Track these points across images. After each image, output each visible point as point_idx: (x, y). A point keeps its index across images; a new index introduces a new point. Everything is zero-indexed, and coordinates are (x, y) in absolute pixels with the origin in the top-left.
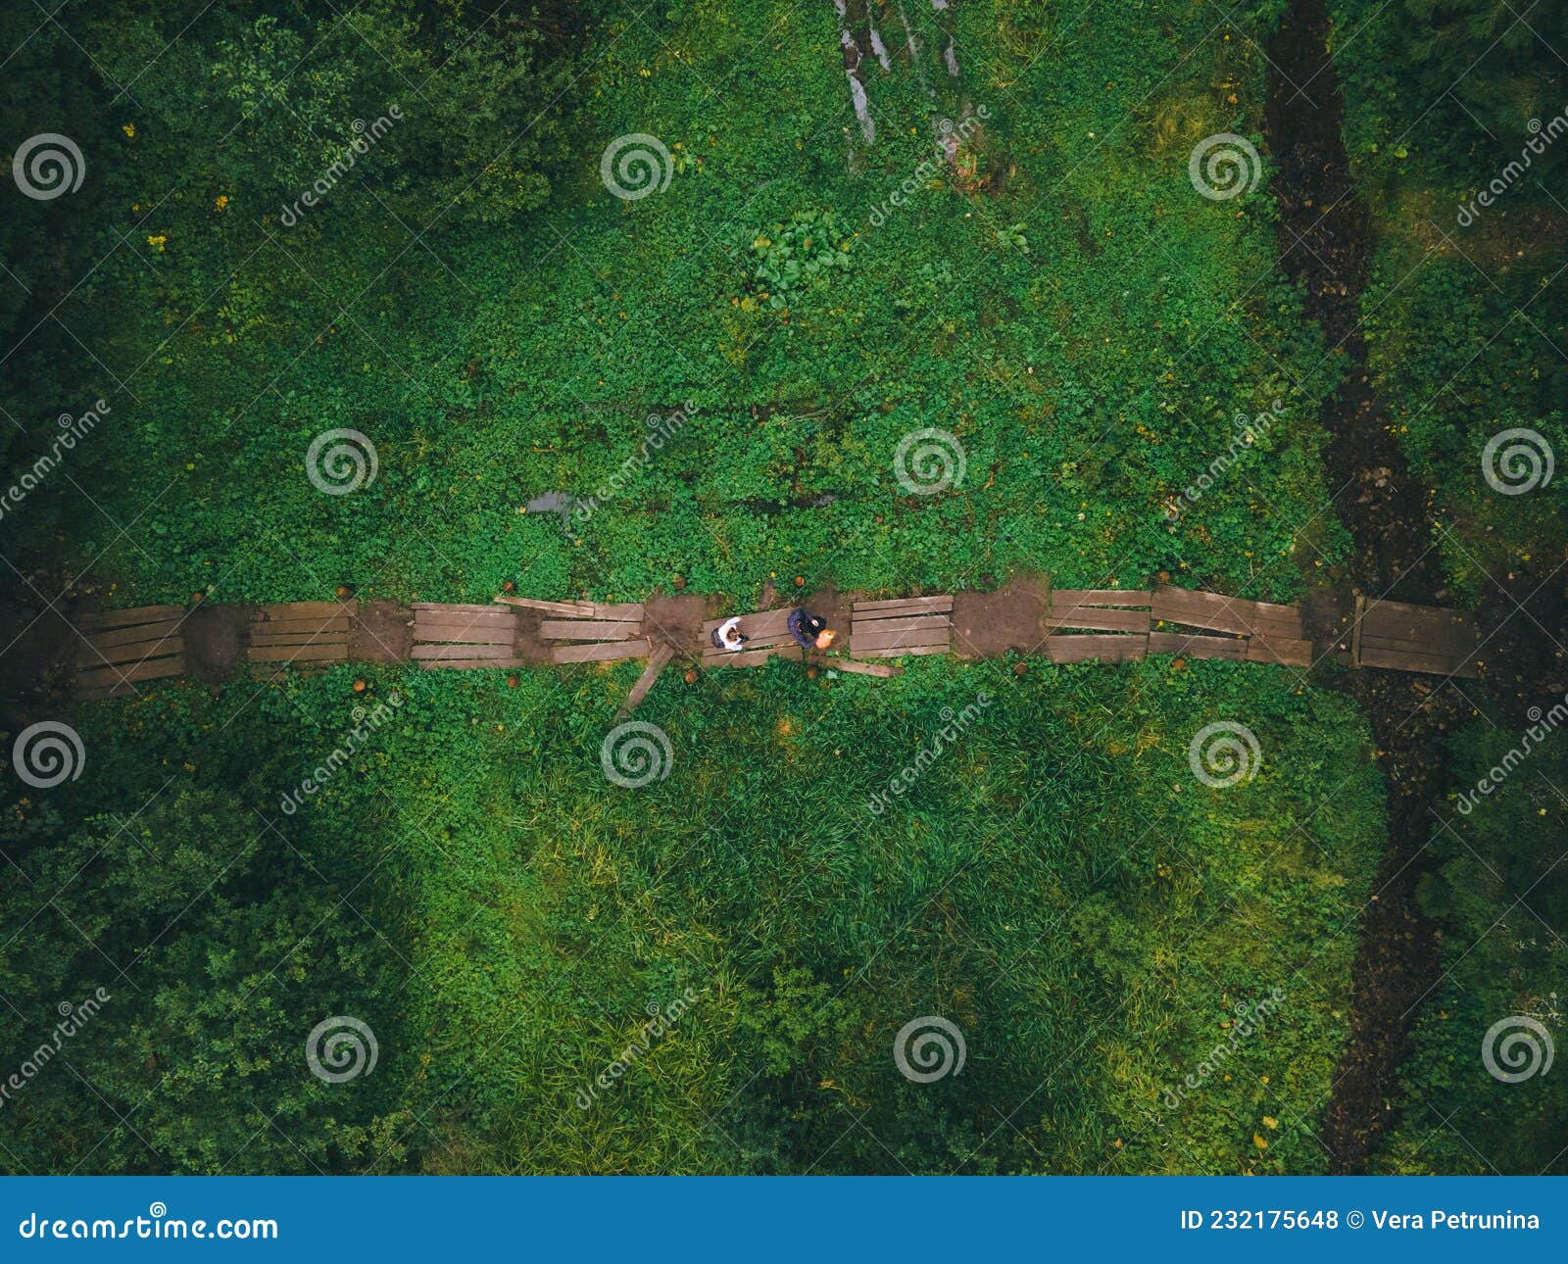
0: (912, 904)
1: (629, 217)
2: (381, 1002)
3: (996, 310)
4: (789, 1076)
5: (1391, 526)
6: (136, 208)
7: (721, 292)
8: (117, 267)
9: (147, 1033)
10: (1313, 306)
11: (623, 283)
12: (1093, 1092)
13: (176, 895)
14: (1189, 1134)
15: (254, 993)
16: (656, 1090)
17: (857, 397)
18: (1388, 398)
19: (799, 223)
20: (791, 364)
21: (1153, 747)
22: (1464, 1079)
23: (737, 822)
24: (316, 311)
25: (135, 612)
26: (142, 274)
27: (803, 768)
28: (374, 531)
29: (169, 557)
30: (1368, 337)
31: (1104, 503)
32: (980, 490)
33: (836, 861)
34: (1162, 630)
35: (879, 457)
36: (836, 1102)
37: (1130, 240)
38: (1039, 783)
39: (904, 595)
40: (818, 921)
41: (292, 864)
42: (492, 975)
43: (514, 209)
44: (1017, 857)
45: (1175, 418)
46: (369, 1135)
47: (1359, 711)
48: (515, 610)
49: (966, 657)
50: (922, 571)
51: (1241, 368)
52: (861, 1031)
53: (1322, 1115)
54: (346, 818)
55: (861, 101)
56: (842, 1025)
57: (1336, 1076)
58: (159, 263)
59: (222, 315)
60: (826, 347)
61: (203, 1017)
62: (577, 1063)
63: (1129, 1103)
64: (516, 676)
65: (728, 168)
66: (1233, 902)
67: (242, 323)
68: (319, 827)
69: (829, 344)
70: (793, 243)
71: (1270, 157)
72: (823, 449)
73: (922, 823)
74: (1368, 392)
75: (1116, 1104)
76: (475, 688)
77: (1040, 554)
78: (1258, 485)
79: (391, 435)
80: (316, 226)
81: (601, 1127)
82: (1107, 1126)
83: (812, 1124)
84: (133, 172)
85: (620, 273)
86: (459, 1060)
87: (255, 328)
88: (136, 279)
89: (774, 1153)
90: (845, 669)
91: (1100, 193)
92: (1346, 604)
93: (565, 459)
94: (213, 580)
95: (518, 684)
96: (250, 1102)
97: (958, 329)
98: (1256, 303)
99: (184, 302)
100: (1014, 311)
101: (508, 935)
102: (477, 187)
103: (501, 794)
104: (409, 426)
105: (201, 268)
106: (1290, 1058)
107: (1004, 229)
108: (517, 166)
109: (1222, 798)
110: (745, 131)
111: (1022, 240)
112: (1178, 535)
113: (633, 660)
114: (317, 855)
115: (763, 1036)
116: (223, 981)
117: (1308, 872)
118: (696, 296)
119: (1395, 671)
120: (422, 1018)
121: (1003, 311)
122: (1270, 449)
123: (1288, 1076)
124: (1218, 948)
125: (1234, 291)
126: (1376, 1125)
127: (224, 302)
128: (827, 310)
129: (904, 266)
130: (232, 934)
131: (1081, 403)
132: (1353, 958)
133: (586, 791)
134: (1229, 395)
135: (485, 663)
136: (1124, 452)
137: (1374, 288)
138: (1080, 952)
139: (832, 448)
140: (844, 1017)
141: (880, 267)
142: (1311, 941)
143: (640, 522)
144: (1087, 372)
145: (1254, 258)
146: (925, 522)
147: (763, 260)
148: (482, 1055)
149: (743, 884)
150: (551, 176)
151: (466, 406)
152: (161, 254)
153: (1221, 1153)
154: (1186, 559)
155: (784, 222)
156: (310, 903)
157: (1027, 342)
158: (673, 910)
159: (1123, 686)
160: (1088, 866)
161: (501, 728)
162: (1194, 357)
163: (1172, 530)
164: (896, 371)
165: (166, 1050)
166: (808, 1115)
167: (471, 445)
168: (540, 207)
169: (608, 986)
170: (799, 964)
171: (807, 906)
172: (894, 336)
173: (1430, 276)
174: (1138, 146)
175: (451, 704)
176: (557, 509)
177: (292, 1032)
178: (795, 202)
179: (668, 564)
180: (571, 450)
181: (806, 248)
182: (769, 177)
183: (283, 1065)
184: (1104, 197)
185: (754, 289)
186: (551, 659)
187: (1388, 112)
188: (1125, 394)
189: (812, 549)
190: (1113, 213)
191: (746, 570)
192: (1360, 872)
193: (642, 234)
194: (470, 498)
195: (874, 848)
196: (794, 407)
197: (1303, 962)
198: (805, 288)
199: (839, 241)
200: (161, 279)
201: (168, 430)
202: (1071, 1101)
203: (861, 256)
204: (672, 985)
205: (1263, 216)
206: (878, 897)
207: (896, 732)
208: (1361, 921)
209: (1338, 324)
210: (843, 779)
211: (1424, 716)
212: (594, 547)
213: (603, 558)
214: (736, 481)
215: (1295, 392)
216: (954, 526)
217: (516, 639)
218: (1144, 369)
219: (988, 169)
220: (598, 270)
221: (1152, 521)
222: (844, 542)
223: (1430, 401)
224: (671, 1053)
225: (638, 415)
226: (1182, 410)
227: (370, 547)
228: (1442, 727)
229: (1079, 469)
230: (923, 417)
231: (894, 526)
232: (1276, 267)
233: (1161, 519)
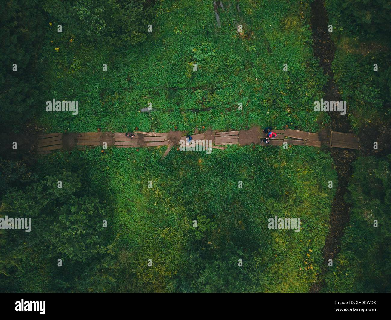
0: (229, 201)
1: (164, 44)
3: (248, 66)
4: (200, 241)
5: (339, 115)
6: (52, 42)
7: (185, 61)
8: (47, 55)
10: (321, 64)
11: (163, 59)
12: (271, 244)
14: (292, 253)
16: (170, 244)
17: (217, 85)
18: (338, 86)
19: (203, 46)
20: (202, 78)
21: (284, 165)
22: (355, 241)
23: (189, 182)
24: (93, 65)
25: (52, 134)
26: (53, 57)
27: (204, 170)
28: (106, 116)
29: (59, 122)
30: (334, 72)
31: (273, 110)
32: (245, 107)
33: (211, 191)
34: (286, 139)
35: (222, 99)
36: (211, 247)
37: (279, 49)
38: (258, 173)
39: (227, 131)
40: (207, 205)
42: (133, 218)
43: (138, 41)
44: (253, 190)
45: (289, 90)
48: (138, 134)
49: (242, 145)
50: (231, 125)
51: (305, 79)
52: (217, 231)
53: (323, 249)
55: (218, 18)
56: (213, 228)
57: (326, 241)
58: (57, 55)
59: (71, 66)
60: (209, 74)
62: (152, 238)
63: (279, 246)
64: (138, 149)
65: (187, 33)
66: (303, 201)
67: (76, 68)
68: (93, 184)
69: (210, 73)
70: (202, 50)
71: (311, 30)
72: (209, 96)
73: (231, 183)
74: (334, 84)
75: (276, 247)
76: (129, 152)
77: (259, 121)
78: (308, 105)
79: (110, 94)
80: (93, 46)
81: (158, 252)
82: (273, 252)
83: (206, 252)
84: (51, 33)
85: (162, 57)
86: (125, 237)
87: (79, 69)
90: (214, 148)
92: (329, 133)
94: (69, 127)
95: (139, 151)
97: (240, 70)
98: (308, 64)
99: (63, 64)
100: (253, 65)
101: (136, 208)
102: (130, 37)
103: (135, 176)
104: (114, 92)
105: (67, 56)
107: (250, 47)
108: (139, 32)
109: (300, 177)
110: (191, 24)
111: (255, 49)
112: (290, 117)
113: (165, 146)
115: (195, 231)
117: (320, 194)
118: (180, 62)
119: (340, 148)
120: (116, 227)
121: (250, 66)
122: (311, 97)
123: (315, 240)
124: (299, 211)
125: (303, 61)
126: (335, 252)
127: (72, 63)
128: (210, 65)
129: (227, 55)
131: (268, 87)
132: (330, 213)
133: (154, 176)
134: (302, 85)
135: (131, 146)
136: (278, 98)
137: (335, 60)
138: (268, 212)
139: (211, 96)
140: (214, 226)
141: (222, 56)
142: (320, 209)
143: (167, 114)
144: (269, 79)
145: (308, 53)
146: (232, 114)
147: (195, 54)
148: (130, 236)
149: (190, 196)
150: (147, 34)
151: (127, 87)
152: (58, 52)
153: (300, 258)
154: (292, 122)
155: (200, 45)
157: (256, 73)
158: (174, 203)
159: (277, 151)
160: (269, 192)
161: (135, 161)
162: (294, 76)
163: (289, 115)
164: (226, 80)
166: (205, 249)
167: (128, 96)
168: (144, 42)
170: (203, 215)
171: (205, 202)
172: (226, 71)
173: (348, 57)
174: (281, 28)
175: (123, 155)
176: (148, 111)
178: (203, 41)
179: (173, 124)
180: (151, 98)
181: (205, 51)
182: (197, 35)
184: (273, 40)
185: (193, 61)
186: (146, 145)
187: (338, 20)
188: (278, 84)
189: (206, 120)
190: (275, 43)
191: (191, 125)
192: (331, 194)
193: (167, 48)
194: (128, 108)
195: (220, 188)
196: (202, 87)
197: (318, 214)
198: (205, 60)
199: (213, 50)
200: (58, 58)
201: (59, 93)
202: (265, 246)
203: (218, 53)
204: (174, 220)
205: (310, 44)
206: (221, 200)
207: (226, 162)
208: (332, 205)
209: (327, 69)
210: (213, 172)
211: (346, 158)
212: (156, 120)
213: (158, 122)
214: (189, 105)
215: (317, 84)
216: (239, 115)
217: (138, 140)
218: (282, 79)
219: (247, 33)
220: (157, 56)
221: (284, 113)
222: (214, 118)
223: (348, 86)
224: (174, 235)
225: (166, 89)
226: (291, 88)
227: (104, 120)
228: (350, 161)
229: (267, 101)
230: (232, 90)
231: (225, 115)
232: (313, 55)
233: (286, 113)
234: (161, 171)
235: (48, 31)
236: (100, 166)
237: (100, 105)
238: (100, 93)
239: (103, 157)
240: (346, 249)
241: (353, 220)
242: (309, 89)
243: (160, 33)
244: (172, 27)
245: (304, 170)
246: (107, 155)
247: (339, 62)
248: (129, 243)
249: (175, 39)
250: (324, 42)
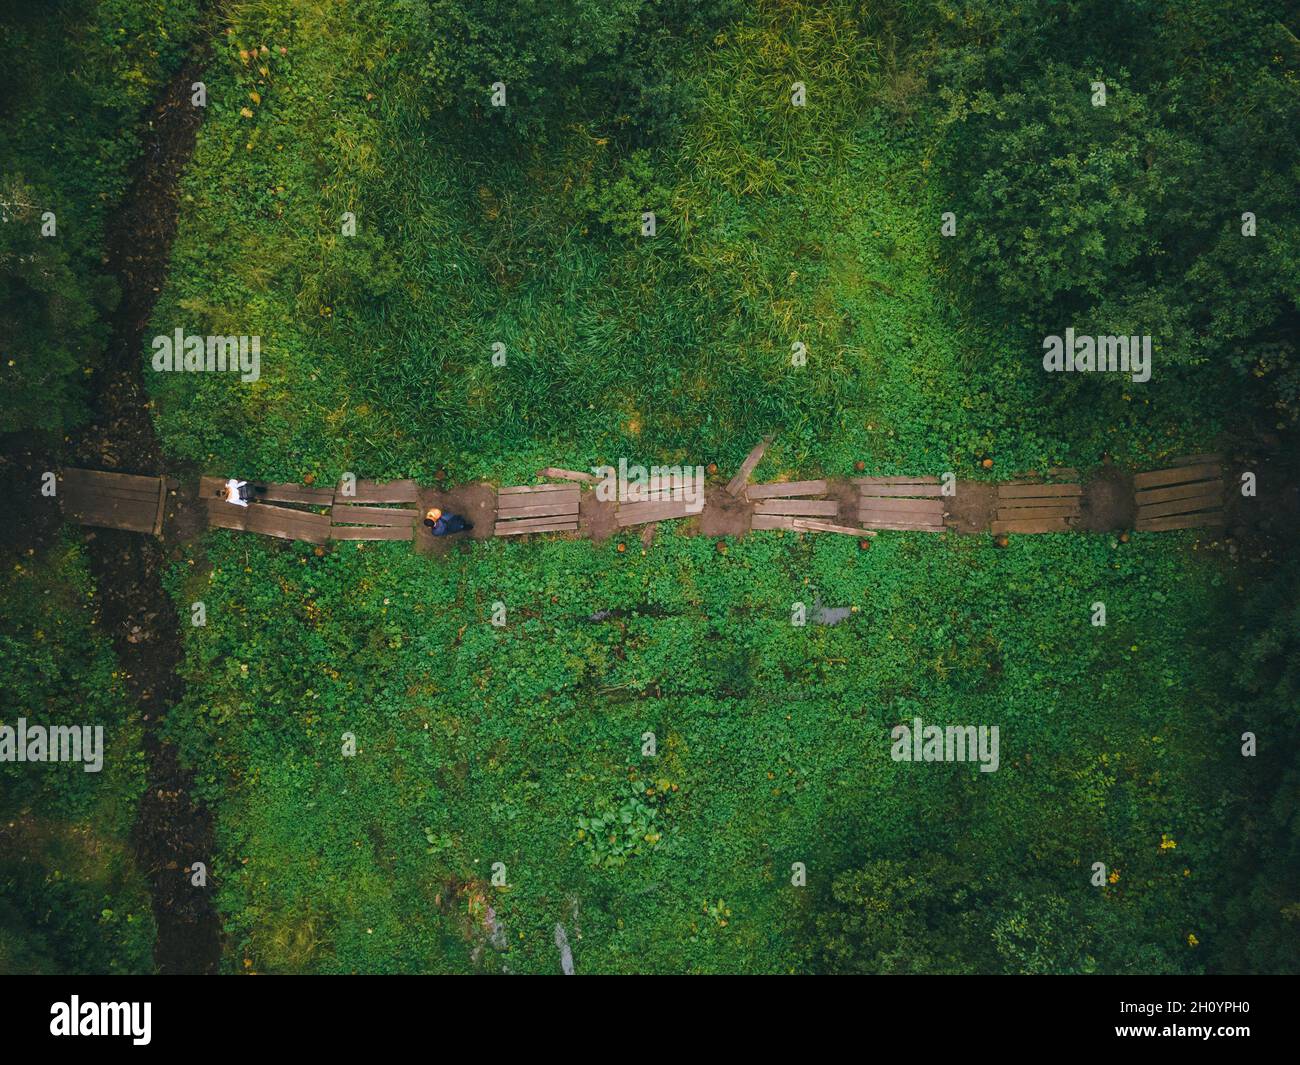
0: (533, 284)
1: (766, 861)
2: (964, 207)
3: (455, 778)
4: (634, 147)
5: (129, 594)
6: (1187, 872)
7: (687, 795)
8: (1202, 821)
9: (1152, 187)
10: (186, 781)
11: (771, 804)
12: (388, 136)
13: (1132, 298)
14: (312, 105)
15: (1066, 221)
16: (740, 137)
17: (572, 704)
18: (127, 702)
19: (620, 855)
20: (628, 733)
21: (333, 411)
22: (88, 145)
23: (674, 350)
24: (1032, 782)
25: (1177, 526)
26: (1181, 815)
27: (620, 394)
28: (978, 592)
29: (1149, 572)
30: (142, 754)
31: (368, 612)
32: (470, 624)
33: (594, 320)
34: (323, 507)
35: (554, 653)
36: (595, 128)
37: (339, 839)
38: (427, 383)
39: (535, 535)
40: (608, 271)
41: (1040, 318)
42: (875, 228)
43: (864, 871)
44: (446, 322)
45: (307, 685)
46: (968, 107)
47: (161, 443)
48: (860, 525)
49: (484, 484)
50: (520, 556)
51: (249, 727)
52: (575, 183)
53: (205, 118)
54: (996, 355)
55: (567, 960)
56: (590, 189)
57: (192, 147)
58: (1166, 824)
59: (1112, 779)
60: (598, 747)
61: (1106, 200)
62: (804, 158)
63: (360, 128)
64: (858, 470)
65: (681, 904)
66: (271, 286)
67: (1095, 771)
68: (1019, 347)
69: (595, 750)
70: (626, 838)
71: (218, 911)
72: (601, 661)
73: (523, 350)
74: (144, 707)
75: (370, 126)
76: (892, 461)
77: (422, 570)
78: (240, 627)
79: (966, 674)
80: (1034, 856)
82: (378, 110)
83: (614, 111)
84: (1189, 904)
85: (773, 813)
86: (900, 162)
87: (1083, 767)
88: (1186, 811)
89: (644, 89)
90: (585, 475)
91: (364, 880)
92: (170, 528)
93: (819, 653)
94: (1112, 553)
95: (856, 464)
96: (1067, 133)
97: (486, 762)
98: (235, 783)
99: (1145, 789)
100: (439, 778)
101: (862, 260)
102: (895, 890)
103: (869, 374)
104: (951, 682)
105: (1130, 820)
106: (229, 163)
107: (446, 849)
108: (862, 908)
109: (278, 370)
110: (667, 936)
111: (431, 839)
112: (306, 586)
113: (760, 482)
114: (1019, 326)
115: (654, 180)
116: (1091, 228)
117: (209, 311)
118: (709, 792)
119: (133, 474)
120: (931, 194)
121: (448, 777)
122: (227, 659)
123: (231, 149)
124: (284, 249)
125: (253, 794)
126: (162, 110)
127: (1110, 790)
128: (597, 780)
129: (532, 817)
130: (1085, 266)
131: (385, 698)
132: (176, 242)
133: (799, 375)
135: (884, 481)
136: (349, 657)
137: (134, 797)
138: (396, 246)
139: (593, 661)
140: (587, 195)
141: (552, 815)
142: (209, 255)
143: (755, 599)
144: (379, 725)
145: (235, 822)
146: (517, 597)
147: (651, 823)
148: (882, 166)
149: (669, 301)
150: (832, 899)
151: (902, 699)
152: (1165, 833)
153: (287, 89)
154: (301, 566)
155: (633, 855)
156: (1023, 289)
157: (429, 751)
158: (726, 279)
159: (355, 461)
160: (388, 315)
161: (870, 428)
162: (289, 737)
163: (312, 591)
164: (538, 725)
165: (1137, 173)
166: (618, 118)
167: (898, 665)
168: (842, 870)
169: (779, 220)
170: (624, 237)
171: (617, 284)
172: (539, 756)
173: (87, 807)
174: (330, 922)
175: (911, 448)
176: (825, 610)
177: (1034, 187)
178: (624, 873)
179: (731, 563)
180: (814, 660)
181: (614, 833)
182: (646, 895)
183: (1041, 162)
184: (361, 876)
185: (658, 798)
186: (828, 484)
187: (117, 949)
188: (348, 706)
189: (611, 574)
190: (354, 863)
191: (666, 557)
192: (168, 311)
193: (754, 846)
194: (898, 620)
195: (563, 330)
196: (626, 696)
197: (216, 239)
198: (616, 799)
199: (586, 839)
200: (1164, 811)
201: (1154, 680)
202: (406, 130)
203: (568, 826)
204: (727, 220)
205: (226, 859)
206: (560, 291)
207: (543, 422)
208: (168, 272)
209: (166, 765)
210: (587, 385)
211: (110, 437)
212: (794, 577)
213: (787, 567)
214: (672, 633)
215: (204, 708)
216: (493, 594)
217: (858, 501)
218: (331, 726)
219: (459, 901)
220: (791, 815)
221: (328, 598)
222: (584, 580)
223: (92, 699)
224: (727, 166)
225: (758, 690)
226: (300, 692)
227: (982, 579)
228: (95, 428)
229: (387, 642)
230: (517, 687)
231: (542, 594)
232: (216, 815)
233: (320, 600)
234: (775, 390)
235: (1204, 913)
236: (995, 410)
237: (1002, 631)
238: (1002, 679)
239: (985, 442)
240: (121, 114)
241: (95, 217)
242: (235, 687)
243: (781, 904)
244: (737, 928)
245: (263, 393)
246: (972, 447)
247: (122, 790)
248: (887, 140)
249: (727, 879)
250: (173, 865)
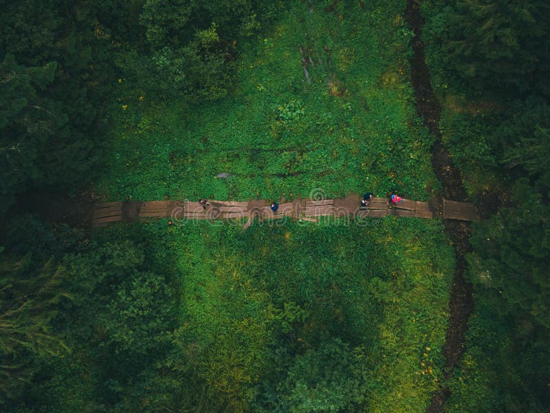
1: (246, 102)
3: (343, 125)
5: (452, 181)
6: (119, 100)
8: (114, 114)
11: (244, 118)
12: (377, 340)
17: (307, 147)
18: (448, 148)
19: (291, 103)
20: (289, 138)
21: (390, 241)
22: (483, 335)
23: (274, 261)
24: (163, 125)
25: (109, 203)
26: (119, 116)
27: (292, 246)
28: (176, 182)
29: (120, 188)
30: (441, 132)
31: (373, 175)
32: (340, 171)
33: (301, 272)
35: (313, 163)
36: (302, 345)
42: (203, 306)
43: (218, 97)
44: (353, 271)
45: (391, 152)
51: (409, 139)
53: (443, 346)
54: (164, 260)
55: (307, 74)
56: (304, 317)
57: (447, 336)
58: (124, 113)
59: (139, 126)
63: (387, 343)
65: (272, 90)
66: (415, 284)
67: (144, 128)
69: (299, 133)
70: (289, 108)
71: (413, 88)
74: (442, 146)
75: (383, 343)
76: (201, 224)
77: (357, 188)
79: (182, 156)
80: (165, 104)
82: (381, 350)
84: (120, 91)
85: (244, 116)
86: (193, 332)
87: (147, 129)
92: (441, 202)
93: (228, 163)
94: (132, 194)
97: (333, 129)
98: (411, 123)
99: (129, 123)
100: (348, 125)
101: (208, 295)
103: (208, 254)
104: (187, 154)
105: (135, 114)
106: (433, 330)
107: (345, 104)
108: (219, 87)
109: (410, 254)
110: (276, 81)
111: (350, 107)
112: (394, 183)
117: (435, 274)
118: (264, 121)
119: (455, 220)
121: (345, 125)
122: (417, 159)
123: (432, 335)
125: (405, 120)
126: (459, 352)
127: (139, 123)
128: (298, 125)
129: (319, 114)
132: (449, 300)
133: (231, 253)
134: (406, 146)
136: (378, 160)
137: (442, 120)
138: (372, 298)
140: (305, 315)
141: (312, 114)
142: (437, 294)
143: (248, 180)
145: (410, 112)
147: (282, 112)
150: (228, 89)
151: (202, 149)
152: (125, 110)
153: (414, 358)
154: (396, 189)
155: (287, 103)
157: (351, 133)
160: (373, 273)
161: (208, 236)
162: (396, 136)
163: (392, 181)
164: (318, 140)
167: (203, 159)
172: (317, 131)
173: (456, 116)
174: (378, 84)
176: (225, 177)
178: (290, 98)
179: (255, 190)
180: (230, 161)
181: (293, 109)
182: (283, 92)
184: (370, 97)
185: (279, 119)
187: (442, 77)
188: (378, 146)
189: (295, 187)
190: (373, 101)
191: (276, 192)
192: (450, 276)
193: (250, 106)
194: (202, 173)
195: (312, 269)
196: (290, 149)
197: (434, 300)
198: (292, 119)
199: (301, 108)
200: (124, 117)
201: (122, 155)
202: (370, 342)
203: (307, 111)
204: (255, 310)
205: (412, 102)
206: (313, 283)
207: (318, 236)
208: (451, 290)
209: (433, 128)
210: (304, 249)
211: (464, 233)
212: (235, 187)
213: (237, 190)
214: (274, 168)
215: (423, 144)
216: (333, 181)
218: (383, 140)
219: (340, 90)
220: (238, 115)
221: (387, 179)
222: (303, 185)
223: (459, 148)
224: (255, 328)
226: (393, 149)
227: (174, 186)
229: (366, 165)
230: (324, 152)
231: (317, 181)
232: (416, 113)
233: (389, 178)
235: (116, 88)
236: (166, 241)
237: (169, 170)
238: (170, 155)
239: (170, 230)
242: (414, 151)
244: (255, 83)
245: (414, 246)
246: (175, 228)
247: (446, 121)
249: (258, 97)
250: (428, 101)
